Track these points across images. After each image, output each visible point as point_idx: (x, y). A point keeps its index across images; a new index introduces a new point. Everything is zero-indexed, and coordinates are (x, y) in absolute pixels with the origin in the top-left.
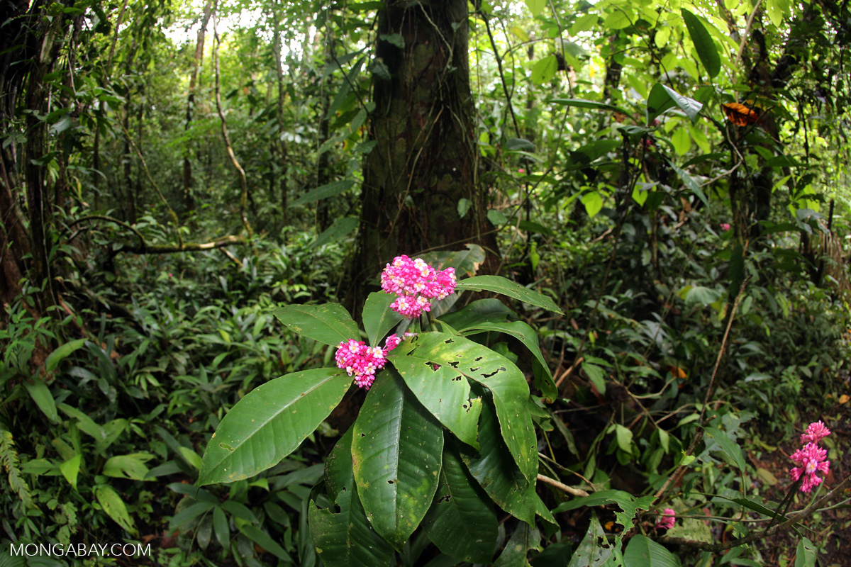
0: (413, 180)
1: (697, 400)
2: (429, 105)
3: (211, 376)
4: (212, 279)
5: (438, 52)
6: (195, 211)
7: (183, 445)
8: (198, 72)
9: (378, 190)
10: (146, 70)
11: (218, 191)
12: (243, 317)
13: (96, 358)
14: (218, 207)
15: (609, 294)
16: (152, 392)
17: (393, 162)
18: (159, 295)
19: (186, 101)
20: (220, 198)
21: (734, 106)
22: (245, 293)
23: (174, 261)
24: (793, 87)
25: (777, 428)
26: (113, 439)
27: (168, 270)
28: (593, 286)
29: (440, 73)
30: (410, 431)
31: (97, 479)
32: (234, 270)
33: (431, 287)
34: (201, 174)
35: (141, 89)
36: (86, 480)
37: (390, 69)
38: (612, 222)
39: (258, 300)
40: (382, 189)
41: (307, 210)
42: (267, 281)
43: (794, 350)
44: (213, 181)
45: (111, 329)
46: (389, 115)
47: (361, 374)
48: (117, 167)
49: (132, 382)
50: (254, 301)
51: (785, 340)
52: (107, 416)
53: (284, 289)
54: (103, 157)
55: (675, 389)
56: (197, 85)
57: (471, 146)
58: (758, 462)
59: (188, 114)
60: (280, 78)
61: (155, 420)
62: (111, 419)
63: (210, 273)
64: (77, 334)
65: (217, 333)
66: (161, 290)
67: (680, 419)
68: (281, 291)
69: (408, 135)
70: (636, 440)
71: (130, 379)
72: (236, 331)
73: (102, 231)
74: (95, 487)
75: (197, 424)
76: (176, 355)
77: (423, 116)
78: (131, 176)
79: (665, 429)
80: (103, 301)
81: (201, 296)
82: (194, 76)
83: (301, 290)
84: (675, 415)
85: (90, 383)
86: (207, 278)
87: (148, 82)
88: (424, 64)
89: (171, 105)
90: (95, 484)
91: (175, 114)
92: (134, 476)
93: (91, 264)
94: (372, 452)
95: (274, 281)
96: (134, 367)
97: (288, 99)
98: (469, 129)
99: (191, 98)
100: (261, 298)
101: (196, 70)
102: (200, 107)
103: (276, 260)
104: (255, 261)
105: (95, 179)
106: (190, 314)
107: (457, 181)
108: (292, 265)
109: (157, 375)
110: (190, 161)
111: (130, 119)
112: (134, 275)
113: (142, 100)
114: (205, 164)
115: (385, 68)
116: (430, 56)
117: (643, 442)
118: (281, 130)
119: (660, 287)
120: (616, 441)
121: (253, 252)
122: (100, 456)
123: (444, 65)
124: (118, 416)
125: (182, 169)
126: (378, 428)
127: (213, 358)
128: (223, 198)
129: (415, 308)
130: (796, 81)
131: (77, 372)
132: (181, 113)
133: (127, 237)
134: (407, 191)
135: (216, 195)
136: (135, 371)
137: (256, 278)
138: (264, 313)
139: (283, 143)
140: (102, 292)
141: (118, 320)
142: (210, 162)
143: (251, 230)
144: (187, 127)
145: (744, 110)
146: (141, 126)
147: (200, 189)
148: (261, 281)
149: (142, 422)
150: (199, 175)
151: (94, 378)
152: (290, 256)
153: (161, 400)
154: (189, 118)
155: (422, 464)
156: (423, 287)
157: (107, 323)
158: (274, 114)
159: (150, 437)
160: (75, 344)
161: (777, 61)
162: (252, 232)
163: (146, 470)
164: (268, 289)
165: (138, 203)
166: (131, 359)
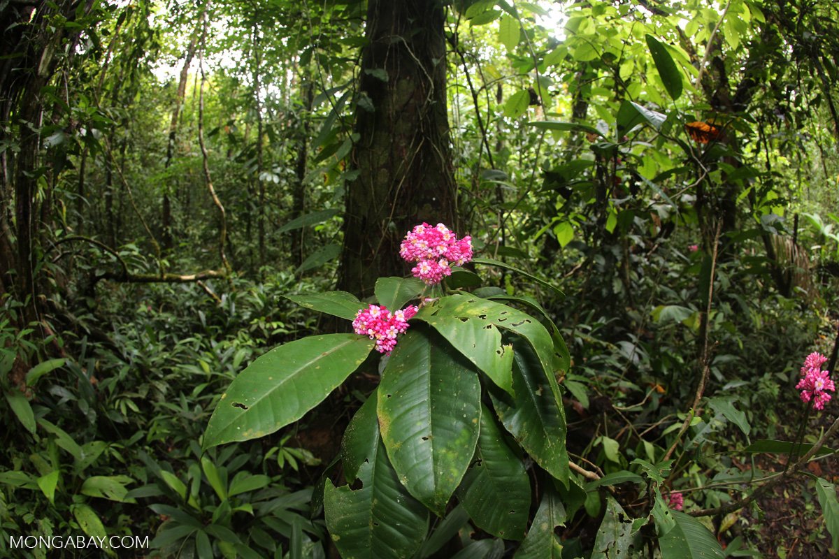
0: (395, 209)
1: (678, 411)
2: (411, 138)
3: (191, 406)
4: (190, 313)
5: (419, 87)
6: (173, 249)
7: (164, 468)
8: (180, 110)
9: (361, 219)
10: (131, 102)
11: (195, 231)
12: (223, 350)
13: (76, 380)
14: (196, 246)
15: (583, 323)
16: (132, 418)
17: (375, 192)
18: (139, 326)
19: (167, 139)
20: (197, 238)
21: (696, 124)
22: (223, 328)
23: (153, 296)
24: (753, 109)
25: (758, 432)
26: (91, 460)
27: (147, 304)
28: (566, 317)
29: (421, 106)
30: (442, 384)
31: (75, 498)
32: (212, 306)
33: (452, 251)
34: (179, 213)
35: (125, 122)
36: (64, 497)
37: (374, 102)
38: (582, 254)
39: (237, 336)
40: (364, 218)
41: (282, 253)
42: (246, 317)
43: (768, 359)
44: (191, 221)
45: (91, 353)
46: (372, 147)
47: (383, 337)
48: (99, 199)
49: (112, 406)
50: (232, 336)
51: (758, 351)
52: (86, 437)
53: (262, 326)
54: (87, 187)
55: (656, 402)
56: (178, 122)
57: (450, 177)
58: (744, 466)
59: (169, 151)
60: (260, 119)
61: (134, 447)
62: (89, 441)
63: (189, 308)
64: (57, 355)
65: (197, 364)
66: (140, 322)
67: (663, 430)
68: (259, 327)
69: (390, 166)
70: (622, 451)
71: (109, 403)
72: (216, 363)
73: (85, 256)
74: (72, 506)
75: (177, 451)
76: (156, 383)
77: (405, 147)
78: (112, 210)
79: (649, 440)
80: (85, 325)
81: (180, 329)
82: (175, 114)
83: (279, 327)
84: (657, 426)
85: (69, 403)
86: (186, 313)
87: (132, 116)
88: (405, 98)
89: (152, 143)
90: (73, 503)
91: (156, 151)
92: (113, 497)
93: (72, 290)
94: (402, 410)
95: (252, 318)
96: (114, 392)
97: (267, 140)
98: (447, 160)
99: (172, 136)
100: (239, 333)
101: (178, 108)
102: (180, 146)
103: (254, 297)
104: (233, 297)
105: (79, 204)
106: (169, 346)
107: (437, 210)
108: (269, 303)
109: (137, 401)
110: (170, 199)
111: (113, 152)
112: (114, 306)
113: (126, 134)
114: (183, 203)
115: (369, 100)
116: (411, 90)
117: (630, 452)
118: (259, 170)
119: (631, 313)
120: (604, 452)
121: (231, 289)
122: (78, 477)
123: (425, 98)
124: (97, 439)
125: (161, 207)
126: (406, 386)
127: (193, 388)
128: (200, 237)
129: (437, 271)
130: (756, 103)
131: (56, 390)
132: (162, 150)
133: (110, 264)
134: (390, 218)
135: (194, 235)
136: (115, 396)
137: (234, 314)
138: (243, 347)
139: (261, 183)
140: (83, 317)
141: (98, 344)
142: (188, 202)
143: (230, 267)
144: (167, 164)
145: (706, 128)
146: (124, 160)
147: (179, 227)
148: (239, 317)
149: (122, 447)
150: (177, 215)
151: (73, 398)
152: (268, 294)
153: (140, 427)
154: (169, 156)
155: (459, 415)
156: (445, 249)
157: (88, 347)
158: (253, 155)
159: (129, 462)
160: (57, 363)
161: (737, 86)
162: (230, 269)
163: (125, 491)
164: (246, 324)
165: (118, 238)
166: (111, 383)
